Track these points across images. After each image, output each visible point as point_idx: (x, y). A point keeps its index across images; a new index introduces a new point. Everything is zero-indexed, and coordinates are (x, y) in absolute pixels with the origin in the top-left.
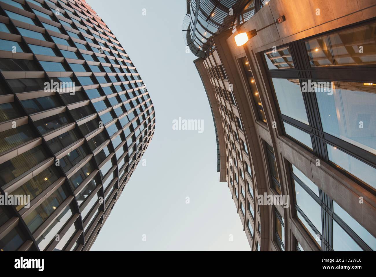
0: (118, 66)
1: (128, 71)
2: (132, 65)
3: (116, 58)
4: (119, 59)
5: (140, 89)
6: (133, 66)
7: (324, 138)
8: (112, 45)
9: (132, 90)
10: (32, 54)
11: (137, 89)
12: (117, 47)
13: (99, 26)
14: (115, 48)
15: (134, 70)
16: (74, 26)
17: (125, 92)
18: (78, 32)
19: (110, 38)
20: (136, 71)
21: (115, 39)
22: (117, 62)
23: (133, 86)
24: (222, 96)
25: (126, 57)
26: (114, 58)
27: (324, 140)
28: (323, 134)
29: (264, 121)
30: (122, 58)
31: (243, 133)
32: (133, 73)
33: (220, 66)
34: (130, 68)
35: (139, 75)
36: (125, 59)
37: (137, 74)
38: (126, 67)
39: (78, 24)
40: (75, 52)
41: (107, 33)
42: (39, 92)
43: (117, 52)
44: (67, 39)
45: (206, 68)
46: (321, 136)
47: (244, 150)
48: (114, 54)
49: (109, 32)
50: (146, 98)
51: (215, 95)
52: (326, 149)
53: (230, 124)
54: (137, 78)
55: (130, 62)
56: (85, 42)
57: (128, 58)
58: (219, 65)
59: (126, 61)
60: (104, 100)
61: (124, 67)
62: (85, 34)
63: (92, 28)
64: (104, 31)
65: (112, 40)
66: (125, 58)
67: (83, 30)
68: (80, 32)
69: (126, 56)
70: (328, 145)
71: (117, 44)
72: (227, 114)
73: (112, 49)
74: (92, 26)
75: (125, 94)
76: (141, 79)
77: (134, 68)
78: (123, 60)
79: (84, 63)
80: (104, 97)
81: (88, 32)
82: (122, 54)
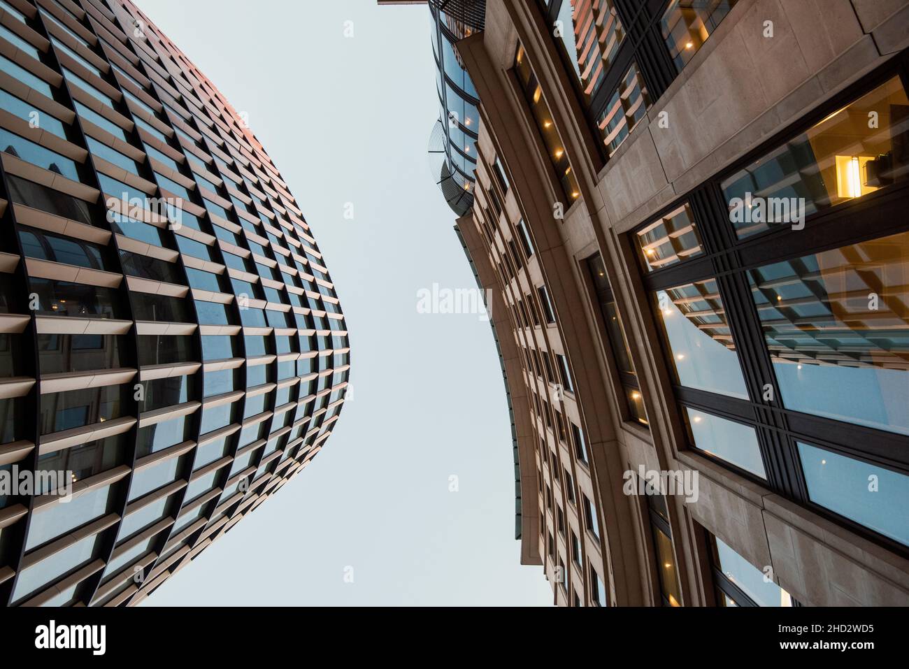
0: (300, 291)
1: (320, 305)
2: (333, 293)
3: (298, 273)
4: (304, 276)
5: (333, 335)
6: (335, 296)
7: (788, 427)
8: (297, 244)
9: (311, 332)
10: (97, 192)
11: (326, 333)
12: (307, 249)
13: (278, 201)
14: (301, 252)
15: (328, 289)
16: (222, 191)
17: (292, 332)
18: (227, 205)
19: (296, 229)
20: (338, 309)
21: (308, 232)
22: (298, 281)
23: (318, 323)
24: (539, 375)
25: (322, 274)
26: (293, 272)
27: (789, 433)
28: (785, 415)
29: (642, 420)
30: (312, 275)
31: (589, 473)
32: (330, 312)
33: (541, 291)
34: (327, 299)
35: (343, 318)
36: (319, 278)
37: (340, 317)
38: (316, 296)
39: (232, 189)
40: (207, 245)
41: (292, 217)
42: (81, 270)
43: (304, 261)
44: (199, 214)
45: (507, 304)
46: (782, 426)
47: (590, 527)
48: (297, 263)
49: (297, 216)
50: (337, 342)
51: (525, 373)
52: (797, 458)
53: (556, 454)
54: (332, 308)
55: (330, 286)
56: (236, 229)
57: (327, 277)
58: (538, 287)
59: (321, 282)
60: (231, 336)
61: (311, 295)
62: (242, 212)
63: (262, 201)
64: (286, 213)
65: (300, 233)
66: (320, 275)
67: (240, 202)
68: (233, 207)
69: (324, 270)
70: (802, 447)
71: (308, 244)
72: (549, 425)
73: (295, 250)
74: (263, 197)
75: (290, 337)
76: (345, 329)
77: (335, 301)
78: (314, 280)
79: (221, 272)
80: (234, 329)
81: (252, 209)
82: (314, 265)
